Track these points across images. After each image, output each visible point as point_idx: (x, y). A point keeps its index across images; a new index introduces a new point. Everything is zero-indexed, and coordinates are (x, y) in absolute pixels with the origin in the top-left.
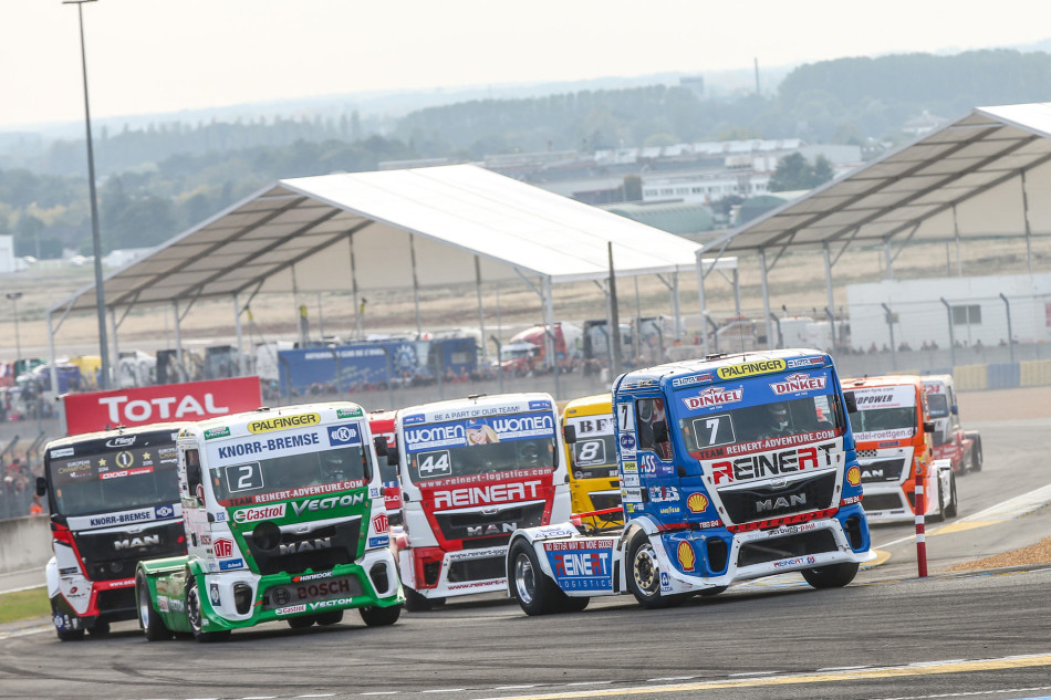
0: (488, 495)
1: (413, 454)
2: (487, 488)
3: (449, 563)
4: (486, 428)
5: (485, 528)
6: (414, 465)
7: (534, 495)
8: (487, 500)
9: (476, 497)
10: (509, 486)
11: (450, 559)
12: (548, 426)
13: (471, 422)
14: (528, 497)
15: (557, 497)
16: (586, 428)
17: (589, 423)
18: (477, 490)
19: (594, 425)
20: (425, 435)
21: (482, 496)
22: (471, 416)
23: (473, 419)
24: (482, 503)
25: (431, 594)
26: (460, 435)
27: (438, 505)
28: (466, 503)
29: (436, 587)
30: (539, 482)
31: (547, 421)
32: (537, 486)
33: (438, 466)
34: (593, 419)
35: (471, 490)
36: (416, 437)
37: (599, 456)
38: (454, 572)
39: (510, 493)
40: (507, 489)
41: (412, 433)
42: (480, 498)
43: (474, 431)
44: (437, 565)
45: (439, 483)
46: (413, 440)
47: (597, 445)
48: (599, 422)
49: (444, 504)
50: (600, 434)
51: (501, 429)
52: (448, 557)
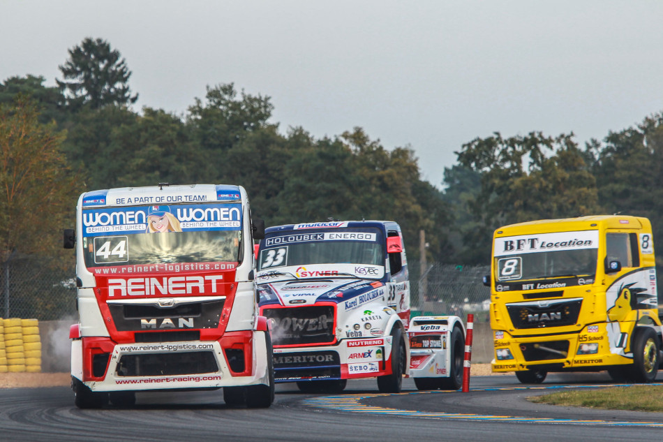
0: (165, 287)
1: (90, 237)
2: (165, 279)
3: (118, 355)
4: (168, 215)
5: (159, 322)
6: (91, 249)
7: (214, 290)
8: (164, 291)
9: (153, 288)
10: (189, 278)
11: (119, 351)
12: (235, 219)
13: (154, 208)
14: (208, 292)
15: (238, 295)
16: (509, 247)
17: (512, 242)
18: (154, 281)
19: (515, 245)
20: (104, 219)
21: (159, 287)
22: (154, 202)
23: (156, 205)
24: (158, 294)
25: (98, 387)
26: (140, 221)
27: (111, 293)
28: (142, 293)
29: (103, 380)
30: (220, 277)
31: (234, 212)
32: (218, 281)
33: (114, 252)
34: (515, 239)
35: (147, 280)
36: (94, 220)
37: (517, 271)
38: (123, 366)
39: (189, 286)
40: (186, 282)
41: (91, 215)
42: (157, 290)
43: (156, 218)
44: (107, 357)
45: (114, 270)
46: (91, 222)
47: (515, 262)
48: (519, 241)
49: (118, 293)
50: (519, 252)
51: (185, 218)
52: (118, 350)
